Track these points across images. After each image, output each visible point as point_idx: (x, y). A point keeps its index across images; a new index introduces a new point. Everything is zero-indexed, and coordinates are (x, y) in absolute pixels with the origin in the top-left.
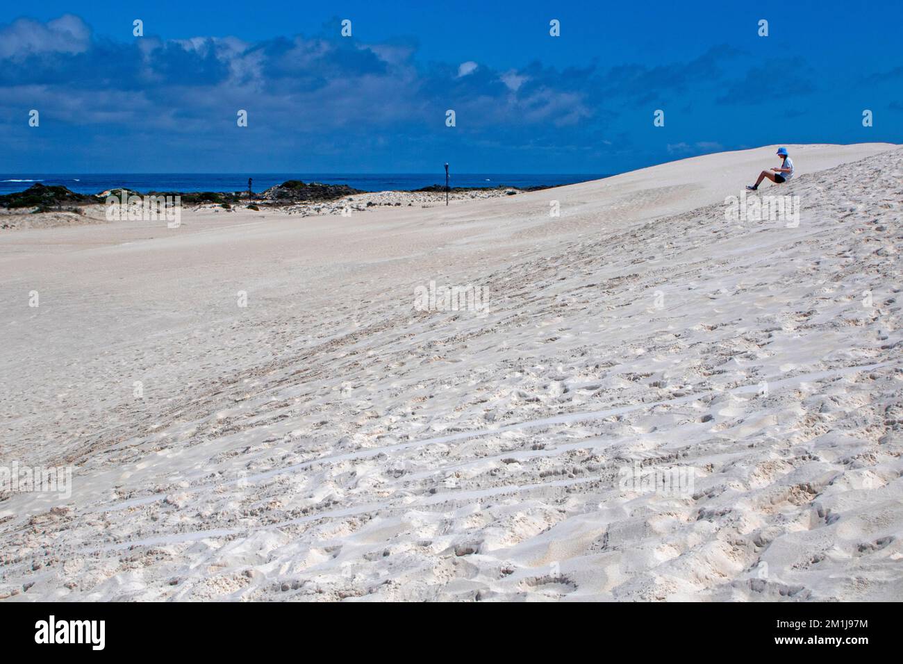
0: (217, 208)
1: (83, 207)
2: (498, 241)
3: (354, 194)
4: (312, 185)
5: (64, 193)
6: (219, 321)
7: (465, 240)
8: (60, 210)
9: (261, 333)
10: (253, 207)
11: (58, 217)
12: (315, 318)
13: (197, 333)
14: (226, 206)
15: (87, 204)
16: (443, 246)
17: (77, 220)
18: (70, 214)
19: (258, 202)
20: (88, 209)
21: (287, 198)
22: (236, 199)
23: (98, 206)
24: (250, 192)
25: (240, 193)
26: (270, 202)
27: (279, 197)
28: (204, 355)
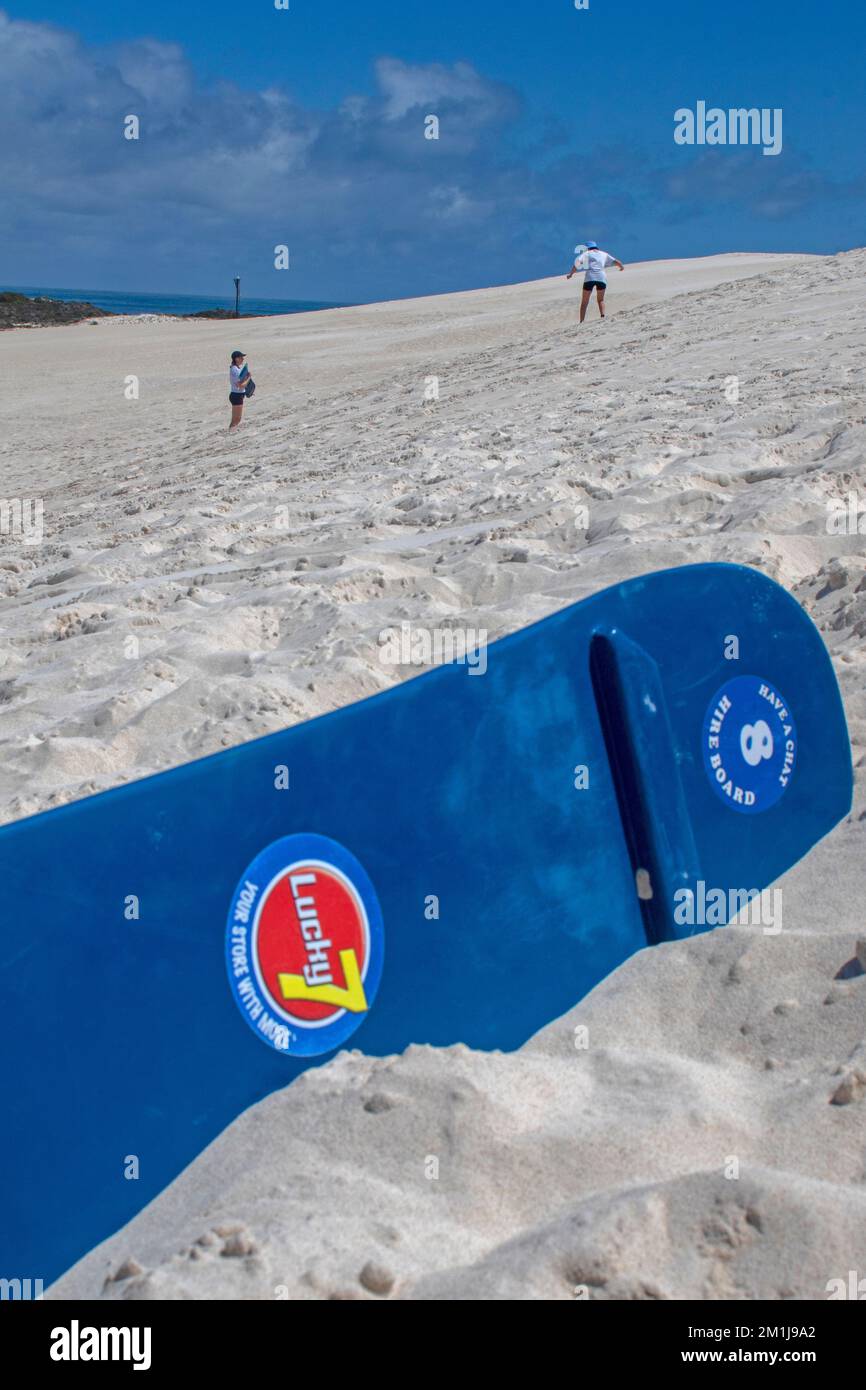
2: (367, 354)
3: (99, 315)
4: (38, 300)
7: (318, 353)
9: (48, 459)
12: (125, 442)
16: (288, 359)
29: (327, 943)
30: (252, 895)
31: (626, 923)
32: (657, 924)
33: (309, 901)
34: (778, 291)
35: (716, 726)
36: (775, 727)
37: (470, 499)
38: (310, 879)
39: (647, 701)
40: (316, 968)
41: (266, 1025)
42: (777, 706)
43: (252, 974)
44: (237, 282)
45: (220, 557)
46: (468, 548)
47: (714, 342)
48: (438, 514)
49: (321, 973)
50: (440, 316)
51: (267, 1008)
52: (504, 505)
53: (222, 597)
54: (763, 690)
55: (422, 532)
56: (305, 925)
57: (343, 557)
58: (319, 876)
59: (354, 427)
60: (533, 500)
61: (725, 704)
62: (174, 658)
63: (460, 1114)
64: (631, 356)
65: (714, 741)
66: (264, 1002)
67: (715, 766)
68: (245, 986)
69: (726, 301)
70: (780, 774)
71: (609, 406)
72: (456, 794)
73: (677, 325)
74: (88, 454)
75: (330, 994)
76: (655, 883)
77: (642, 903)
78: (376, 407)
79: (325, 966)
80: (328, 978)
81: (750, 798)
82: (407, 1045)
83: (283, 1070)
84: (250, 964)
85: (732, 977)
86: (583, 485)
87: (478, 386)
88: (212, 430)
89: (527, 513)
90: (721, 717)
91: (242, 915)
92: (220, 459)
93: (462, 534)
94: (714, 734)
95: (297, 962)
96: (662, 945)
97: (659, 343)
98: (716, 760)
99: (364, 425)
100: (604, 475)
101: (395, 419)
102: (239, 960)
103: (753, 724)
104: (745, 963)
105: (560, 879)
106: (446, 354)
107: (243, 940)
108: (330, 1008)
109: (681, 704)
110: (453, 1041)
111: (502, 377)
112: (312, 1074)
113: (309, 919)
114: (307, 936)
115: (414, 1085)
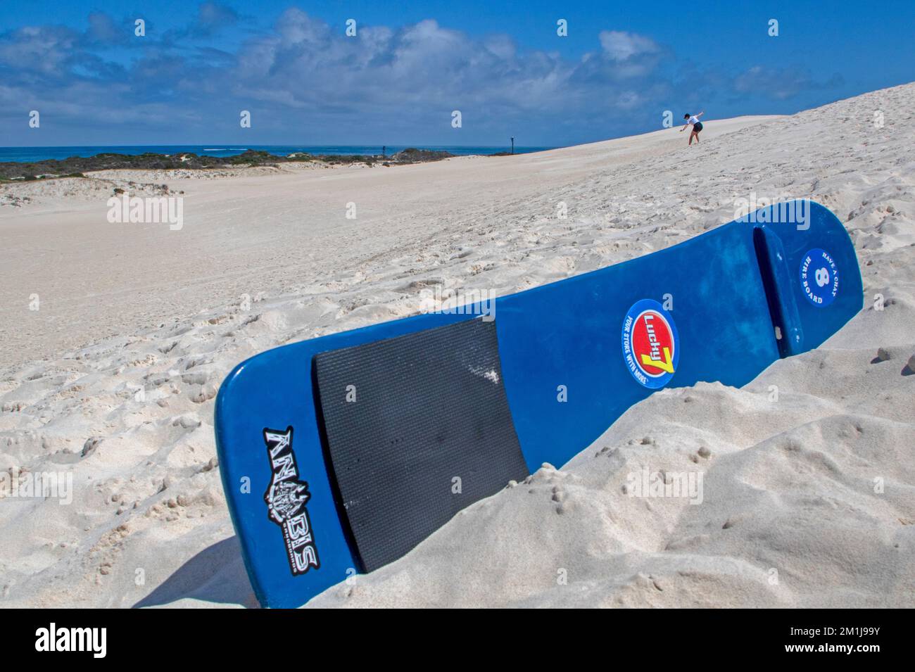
0: (363, 165)
1: (279, 164)
2: (575, 169)
3: (450, 157)
4: (423, 151)
5: (266, 155)
6: (402, 214)
7: (551, 169)
8: (265, 165)
9: (431, 220)
10: (386, 164)
11: (264, 170)
13: (389, 221)
14: (369, 164)
15: (281, 162)
16: (538, 172)
17: (276, 171)
18: (271, 168)
19: (389, 162)
20: (282, 165)
21: (408, 159)
22: (375, 160)
23: (288, 163)
24: (384, 156)
25: (377, 156)
26: (397, 162)
27: (402, 159)
28: (398, 232)
29: (658, 344)
30: (631, 322)
31: (771, 350)
32: (784, 349)
33: (651, 326)
34: (770, 131)
35: (805, 269)
36: (830, 271)
37: (646, 217)
38: (651, 317)
39: (778, 255)
40: (655, 353)
41: (637, 374)
42: (830, 262)
43: (631, 353)
44: (512, 139)
45: (533, 245)
46: (651, 234)
47: (742, 155)
48: (631, 224)
49: (656, 356)
50: (607, 150)
51: (637, 368)
52: (663, 218)
53: (541, 258)
54: (824, 255)
55: (625, 230)
56: (650, 335)
57: (593, 240)
58: (654, 316)
59: (574, 199)
60: (676, 215)
61: (809, 260)
62: (533, 275)
63: (723, 404)
64: (701, 162)
65: (804, 275)
66: (636, 365)
67: (805, 286)
68: (629, 358)
69: (745, 136)
70: (832, 291)
71: (696, 182)
72: (704, 288)
73: (723, 148)
74: (450, 217)
75: (659, 364)
76: (783, 332)
77: (778, 341)
78: (583, 190)
79: (658, 353)
80: (659, 358)
81: (820, 301)
82: (696, 382)
83: (644, 393)
84: (631, 349)
85: (822, 366)
86: (698, 208)
87: (630, 178)
88: (505, 205)
89: (674, 220)
90: (807, 265)
91: (627, 329)
92: (513, 215)
93: (646, 230)
94: (804, 273)
95: (648, 351)
96: (788, 358)
97: (716, 156)
98: (805, 284)
99: (579, 198)
100: (706, 204)
101: (593, 194)
102: (627, 347)
103: (820, 269)
104: (827, 360)
105: (745, 327)
106: (613, 167)
107: (628, 339)
108: (660, 370)
109: (791, 259)
110: (715, 381)
111: (641, 174)
112: (656, 393)
113: (651, 334)
114: (651, 340)
115: (702, 393)
